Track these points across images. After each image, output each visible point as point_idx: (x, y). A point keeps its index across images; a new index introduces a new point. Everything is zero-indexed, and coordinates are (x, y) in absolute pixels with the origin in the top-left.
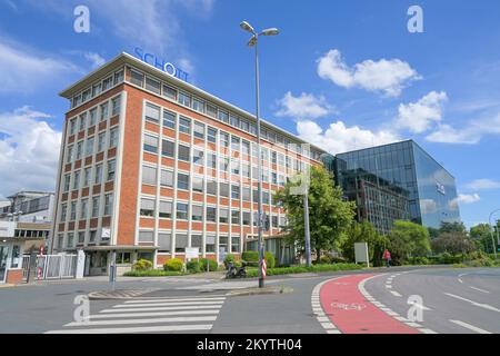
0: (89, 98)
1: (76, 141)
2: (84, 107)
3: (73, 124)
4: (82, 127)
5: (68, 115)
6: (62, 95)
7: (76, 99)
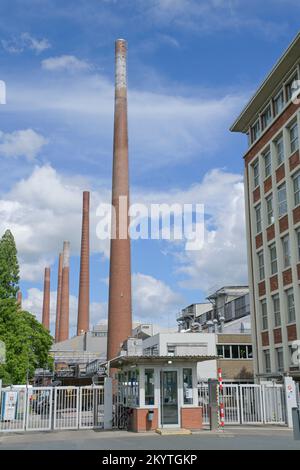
0: (271, 121)
1: (263, 195)
2: (265, 138)
3: (256, 169)
4: (267, 170)
5: (247, 158)
6: (235, 129)
7: (254, 129)
